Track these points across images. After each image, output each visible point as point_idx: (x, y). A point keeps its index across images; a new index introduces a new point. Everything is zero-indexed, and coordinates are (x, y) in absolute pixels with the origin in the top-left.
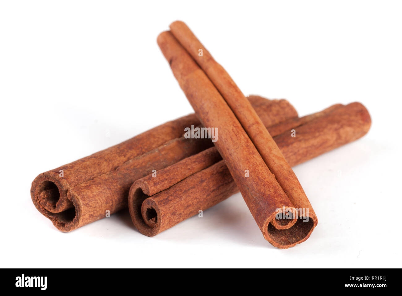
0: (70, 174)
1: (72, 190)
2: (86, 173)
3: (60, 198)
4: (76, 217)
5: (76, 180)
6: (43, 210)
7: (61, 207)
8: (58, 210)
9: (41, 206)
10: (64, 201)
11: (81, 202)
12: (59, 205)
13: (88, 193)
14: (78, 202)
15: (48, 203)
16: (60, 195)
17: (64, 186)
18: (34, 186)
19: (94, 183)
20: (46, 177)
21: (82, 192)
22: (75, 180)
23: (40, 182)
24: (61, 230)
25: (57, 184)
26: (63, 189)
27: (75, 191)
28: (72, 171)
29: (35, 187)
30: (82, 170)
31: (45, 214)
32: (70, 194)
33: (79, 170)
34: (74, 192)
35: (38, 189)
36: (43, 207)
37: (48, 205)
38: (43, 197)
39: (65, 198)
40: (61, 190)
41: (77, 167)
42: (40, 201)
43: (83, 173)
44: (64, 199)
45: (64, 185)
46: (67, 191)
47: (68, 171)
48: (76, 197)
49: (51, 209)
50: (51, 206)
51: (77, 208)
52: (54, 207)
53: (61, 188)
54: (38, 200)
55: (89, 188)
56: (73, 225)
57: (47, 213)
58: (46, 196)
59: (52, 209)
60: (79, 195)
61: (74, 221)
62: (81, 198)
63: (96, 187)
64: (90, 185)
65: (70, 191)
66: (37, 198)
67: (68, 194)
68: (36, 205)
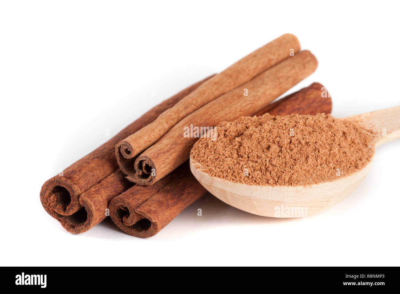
0: (80, 179)
1: (84, 196)
2: (93, 176)
3: (71, 202)
4: (87, 221)
5: (86, 184)
6: (53, 212)
7: (71, 211)
8: (68, 214)
9: (51, 209)
10: (75, 205)
11: (93, 208)
12: (70, 209)
13: (98, 198)
14: (91, 208)
15: (58, 207)
16: (72, 200)
17: (75, 192)
18: (44, 190)
19: (103, 187)
20: (57, 182)
21: (94, 197)
22: (84, 184)
23: (51, 186)
24: (71, 231)
25: (69, 190)
26: (74, 195)
27: (88, 197)
28: (81, 176)
29: (46, 190)
30: (89, 173)
31: (54, 215)
32: (83, 200)
33: (86, 174)
34: (86, 198)
35: (48, 192)
36: (52, 210)
37: (58, 208)
38: (53, 200)
39: (76, 202)
40: (73, 196)
41: (84, 170)
42: (49, 204)
43: (90, 176)
44: (76, 204)
45: (75, 190)
46: (79, 196)
47: (78, 175)
48: (89, 203)
49: (60, 212)
50: (61, 209)
51: (89, 213)
52: (65, 210)
53: (72, 193)
54: (48, 203)
55: (99, 192)
56: (84, 228)
57: (56, 215)
58: (55, 199)
59: (62, 212)
60: (91, 201)
61: (85, 225)
62: (93, 204)
63: (104, 191)
64: (99, 190)
65: (83, 197)
66: (47, 201)
67: (80, 199)
68: (45, 207)
